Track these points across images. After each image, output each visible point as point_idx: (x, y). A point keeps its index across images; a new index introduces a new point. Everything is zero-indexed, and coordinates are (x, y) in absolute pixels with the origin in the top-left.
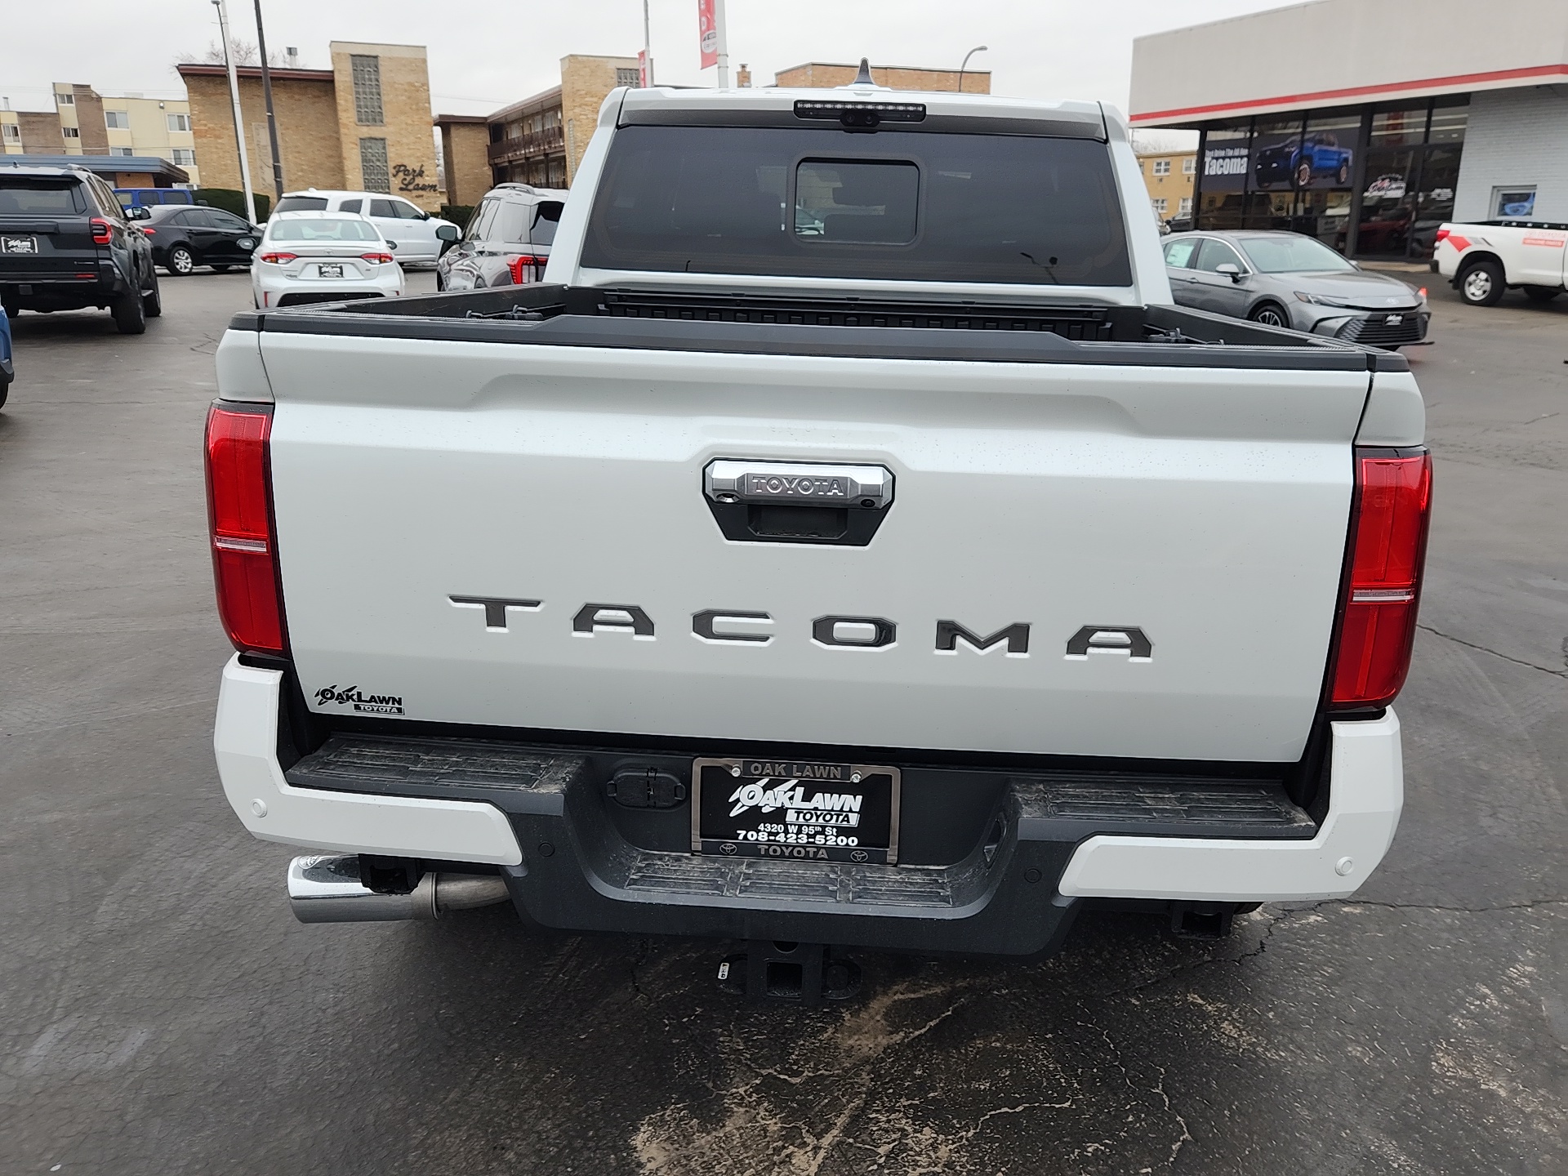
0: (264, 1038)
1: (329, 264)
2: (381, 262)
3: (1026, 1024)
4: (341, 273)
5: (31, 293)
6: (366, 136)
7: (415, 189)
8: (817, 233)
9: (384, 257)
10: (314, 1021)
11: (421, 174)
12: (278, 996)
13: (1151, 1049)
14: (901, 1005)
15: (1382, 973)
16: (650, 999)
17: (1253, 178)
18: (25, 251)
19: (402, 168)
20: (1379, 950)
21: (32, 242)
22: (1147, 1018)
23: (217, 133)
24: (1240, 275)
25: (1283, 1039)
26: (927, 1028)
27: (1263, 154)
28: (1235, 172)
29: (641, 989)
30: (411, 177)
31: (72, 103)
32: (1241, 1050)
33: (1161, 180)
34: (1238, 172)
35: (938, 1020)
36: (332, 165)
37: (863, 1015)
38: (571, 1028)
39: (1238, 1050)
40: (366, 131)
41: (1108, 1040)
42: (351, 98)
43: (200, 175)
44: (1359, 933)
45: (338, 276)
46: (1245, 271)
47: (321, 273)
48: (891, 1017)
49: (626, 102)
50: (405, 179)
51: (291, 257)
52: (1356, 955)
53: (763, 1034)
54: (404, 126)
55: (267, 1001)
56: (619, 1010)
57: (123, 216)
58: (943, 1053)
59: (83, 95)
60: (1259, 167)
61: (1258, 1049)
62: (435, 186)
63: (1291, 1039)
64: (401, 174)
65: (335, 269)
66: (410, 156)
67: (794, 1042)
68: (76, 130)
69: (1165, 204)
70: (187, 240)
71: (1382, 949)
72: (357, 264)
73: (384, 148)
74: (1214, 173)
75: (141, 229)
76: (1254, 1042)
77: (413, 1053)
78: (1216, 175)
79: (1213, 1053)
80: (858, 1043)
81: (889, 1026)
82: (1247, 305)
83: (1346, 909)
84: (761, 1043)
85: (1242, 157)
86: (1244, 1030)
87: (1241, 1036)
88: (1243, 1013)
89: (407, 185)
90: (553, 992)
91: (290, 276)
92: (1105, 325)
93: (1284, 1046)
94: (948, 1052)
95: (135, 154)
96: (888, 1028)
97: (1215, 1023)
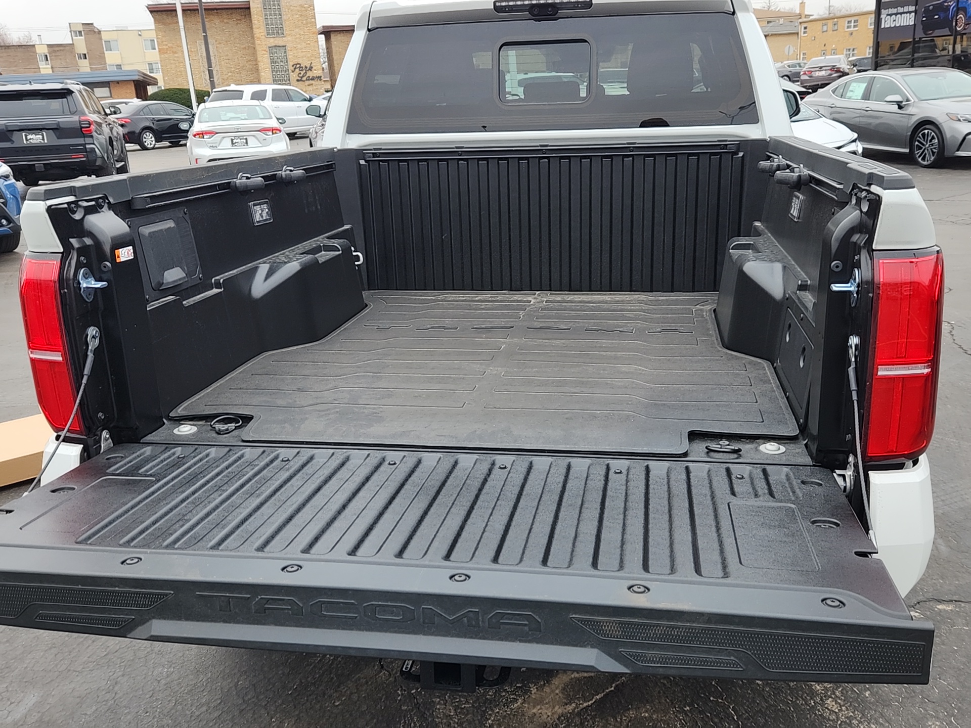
0: (115, 702)
1: (239, 137)
2: (273, 134)
3: (670, 698)
4: (247, 143)
5: (43, 170)
6: (273, 44)
7: (307, 80)
8: (518, 98)
9: (275, 129)
10: (151, 689)
11: (311, 69)
12: (129, 670)
13: (766, 721)
14: (576, 681)
15: (964, 660)
16: (390, 675)
17: (920, 28)
18: (38, 141)
19: (298, 66)
20: (963, 640)
21: (43, 135)
22: (766, 695)
23: (174, 50)
24: (904, 103)
25: (875, 713)
26: (594, 700)
27: (927, 9)
28: (905, 24)
29: (384, 667)
30: (304, 71)
31: (82, 36)
32: (839, 722)
33: (852, 34)
34: (908, 24)
35: (602, 695)
36: (251, 67)
37: (547, 689)
38: (330, 696)
39: (837, 722)
40: (272, 42)
41: (733, 712)
42: (262, 19)
43: (164, 80)
44: (948, 627)
45: (244, 145)
46: (908, 100)
47: (233, 143)
48: (567, 691)
49: (373, 12)
50: (300, 73)
51: (212, 133)
52: (943, 644)
53: (469, 703)
54: (298, 36)
55: (120, 674)
56: (367, 683)
57: (103, 113)
58: (603, 721)
59: (89, 30)
60: (924, 19)
61: (854, 721)
62: (321, 77)
63: (882, 714)
64: (297, 70)
65: (242, 140)
66: (303, 57)
67: (493, 711)
68: (85, 55)
69: (855, 52)
70: (152, 125)
71: (966, 639)
72: (258, 137)
73: (285, 52)
74: (888, 26)
75: (116, 120)
76: (851, 716)
77: (216, 714)
78: (890, 27)
79: (817, 724)
80: (539, 711)
81: (565, 698)
82: (910, 125)
83: (940, 607)
84: (467, 711)
85: (910, 12)
86: (844, 706)
87: (841, 710)
88: (845, 692)
89: (302, 77)
90: (320, 669)
91: (213, 146)
92: (738, 154)
93: (875, 719)
94: (607, 720)
95: (124, 68)
96: (564, 701)
97: (821, 700)
